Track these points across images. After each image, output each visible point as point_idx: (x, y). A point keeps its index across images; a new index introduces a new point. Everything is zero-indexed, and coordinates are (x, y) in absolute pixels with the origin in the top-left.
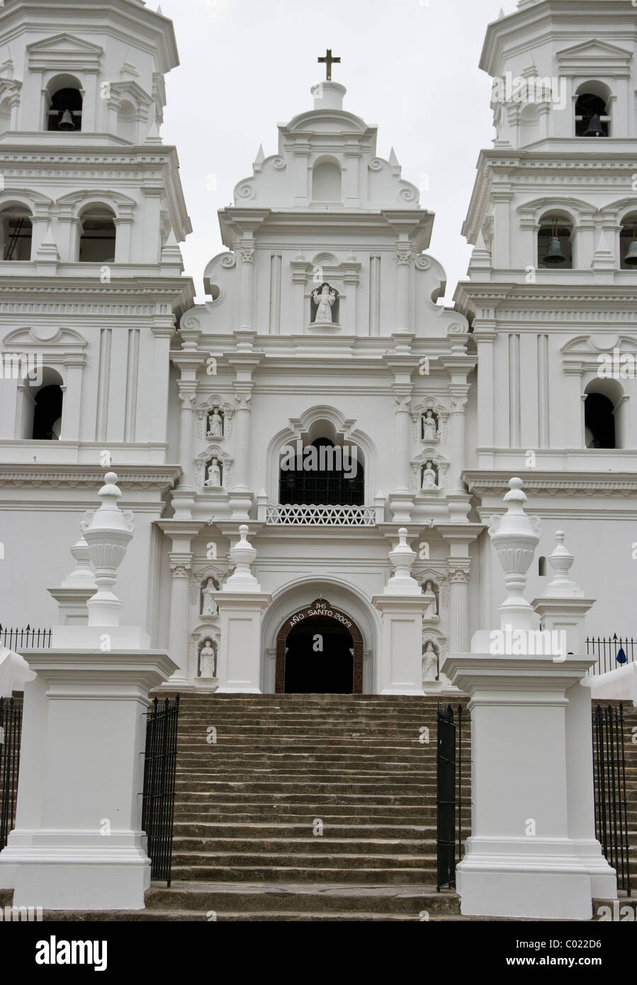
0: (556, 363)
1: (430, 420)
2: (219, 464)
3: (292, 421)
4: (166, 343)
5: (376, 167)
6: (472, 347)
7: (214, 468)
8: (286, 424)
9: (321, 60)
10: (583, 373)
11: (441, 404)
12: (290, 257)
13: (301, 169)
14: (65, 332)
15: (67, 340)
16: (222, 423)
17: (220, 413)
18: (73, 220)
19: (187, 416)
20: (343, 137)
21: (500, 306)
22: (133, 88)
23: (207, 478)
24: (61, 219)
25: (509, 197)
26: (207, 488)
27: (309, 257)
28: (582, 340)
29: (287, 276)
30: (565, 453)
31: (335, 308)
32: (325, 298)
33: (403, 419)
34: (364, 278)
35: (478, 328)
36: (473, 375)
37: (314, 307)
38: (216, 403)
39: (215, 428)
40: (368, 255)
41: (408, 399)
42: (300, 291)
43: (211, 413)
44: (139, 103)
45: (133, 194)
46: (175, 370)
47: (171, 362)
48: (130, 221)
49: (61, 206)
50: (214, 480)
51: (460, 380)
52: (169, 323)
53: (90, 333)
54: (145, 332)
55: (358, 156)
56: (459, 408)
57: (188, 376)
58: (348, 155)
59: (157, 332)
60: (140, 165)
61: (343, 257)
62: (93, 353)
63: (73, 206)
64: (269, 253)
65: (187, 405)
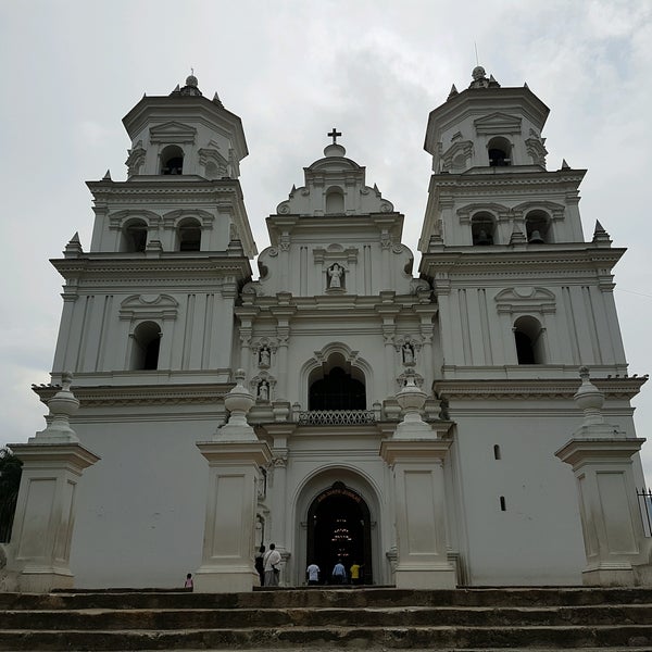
0: (492, 307)
1: (408, 350)
2: (267, 384)
3: (316, 353)
4: (231, 302)
5: (366, 191)
6: (434, 300)
7: (264, 387)
8: (313, 356)
9: (329, 135)
10: (511, 313)
11: (415, 338)
12: (312, 247)
13: (319, 195)
14: (164, 297)
15: (165, 302)
16: (269, 357)
17: (268, 350)
18: (173, 228)
19: (245, 352)
20: (344, 173)
21: (452, 270)
22: (215, 154)
23: (259, 394)
24: (166, 228)
25: (451, 205)
26: (259, 401)
27: (325, 247)
28: (509, 291)
29: (311, 259)
30: (505, 368)
31: (342, 278)
32: (336, 272)
33: (390, 348)
34: (360, 259)
35: (438, 285)
36: (436, 318)
37: (329, 278)
38: (265, 343)
39: (265, 361)
40: (363, 244)
41: (393, 335)
42: (320, 268)
43: (262, 350)
44: (220, 164)
45: (213, 211)
46: (237, 321)
47: (235, 315)
48: (211, 228)
49: (165, 219)
50: (264, 395)
51: (427, 321)
52: (233, 288)
53: (180, 298)
54: (218, 295)
55: (354, 184)
56: (428, 340)
57: (246, 324)
58: (347, 184)
59: (224, 295)
60: (217, 193)
61: (346, 246)
62: (182, 311)
63: (174, 220)
64: (299, 246)
65: (245, 344)
